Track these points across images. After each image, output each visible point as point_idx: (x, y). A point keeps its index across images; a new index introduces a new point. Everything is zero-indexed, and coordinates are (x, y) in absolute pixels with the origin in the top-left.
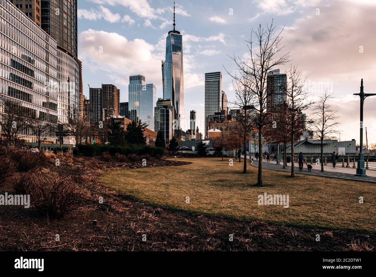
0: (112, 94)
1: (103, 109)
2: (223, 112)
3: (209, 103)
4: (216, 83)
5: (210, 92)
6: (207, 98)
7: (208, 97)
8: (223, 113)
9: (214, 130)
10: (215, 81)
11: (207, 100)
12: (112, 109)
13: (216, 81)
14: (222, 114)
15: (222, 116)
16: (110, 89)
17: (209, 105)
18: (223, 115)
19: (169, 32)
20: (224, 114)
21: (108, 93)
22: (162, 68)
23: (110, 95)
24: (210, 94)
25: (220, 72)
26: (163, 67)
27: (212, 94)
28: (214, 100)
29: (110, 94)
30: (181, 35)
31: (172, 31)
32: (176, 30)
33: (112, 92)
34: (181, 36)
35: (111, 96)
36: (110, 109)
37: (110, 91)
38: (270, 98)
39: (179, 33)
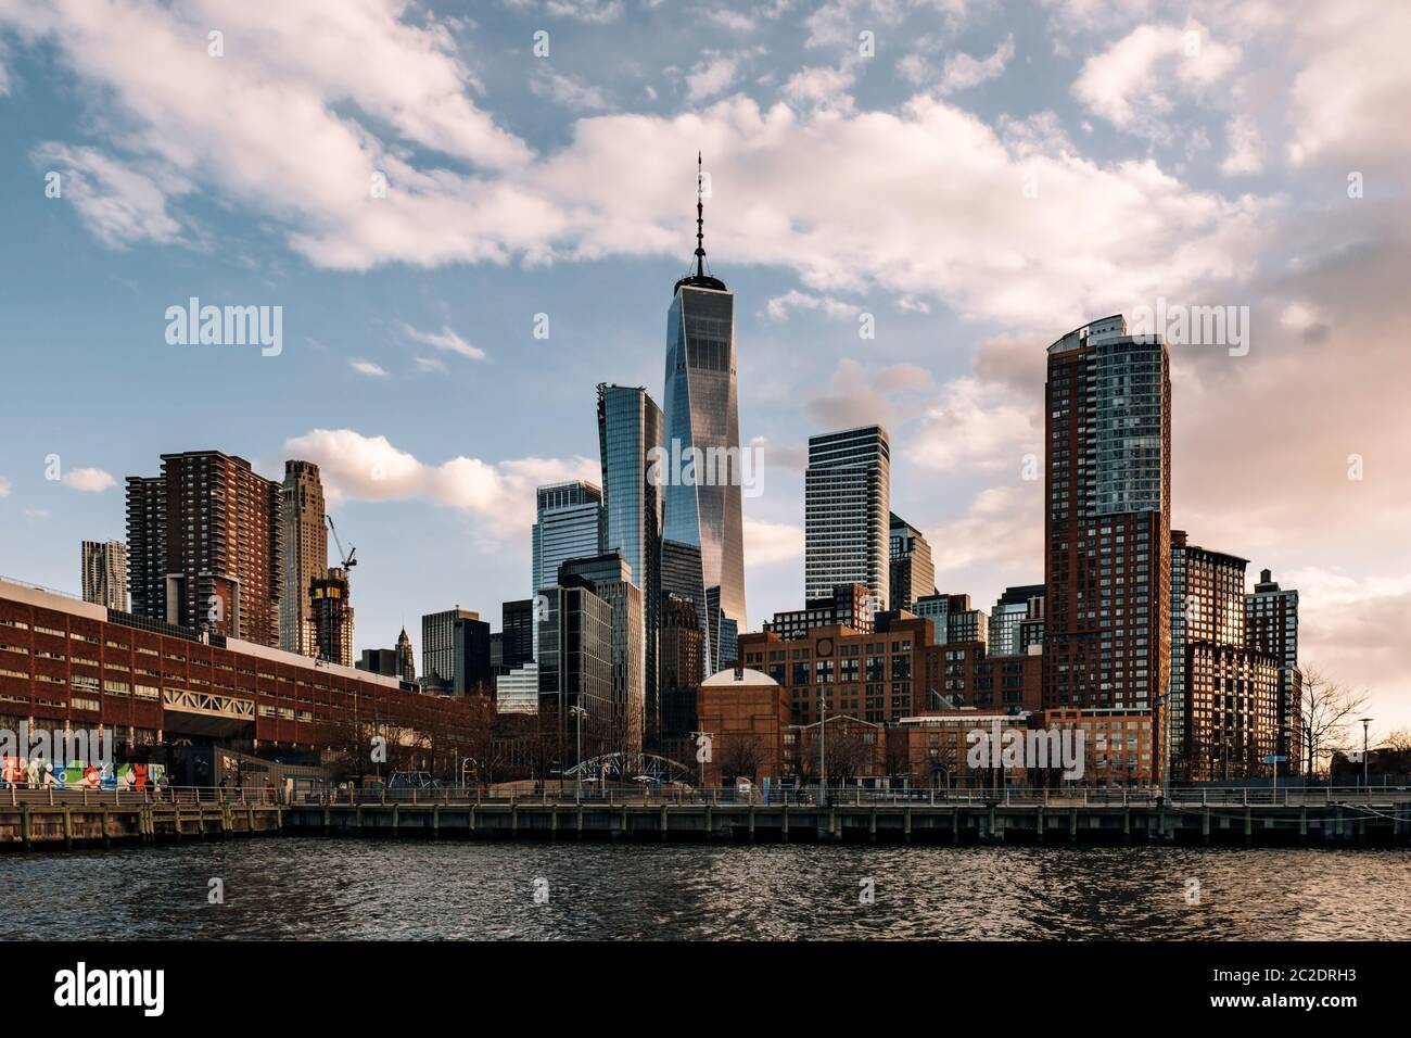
0: (208, 497)
1: (169, 576)
2: (844, 595)
3: (824, 573)
4: (859, 478)
5: (828, 523)
6: (814, 552)
7: (818, 545)
8: (844, 602)
9: (739, 675)
10: (854, 471)
11: (819, 558)
12: (210, 574)
13: (859, 471)
14: (841, 606)
15: (840, 614)
16: (196, 472)
17: (823, 580)
18: (844, 609)
19: (677, 287)
20: (847, 605)
21: (190, 493)
22: (601, 417)
23: (197, 506)
24: (828, 530)
25: (875, 430)
26: (604, 414)
27: (838, 530)
28: (849, 557)
29: (197, 498)
30: (729, 293)
31: (687, 281)
32: (706, 274)
33: (208, 489)
34: (731, 296)
35: (204, 510)
36: (200, 574)
37: (197, 482)
38: (1065, 484)
39: (719, 285)
